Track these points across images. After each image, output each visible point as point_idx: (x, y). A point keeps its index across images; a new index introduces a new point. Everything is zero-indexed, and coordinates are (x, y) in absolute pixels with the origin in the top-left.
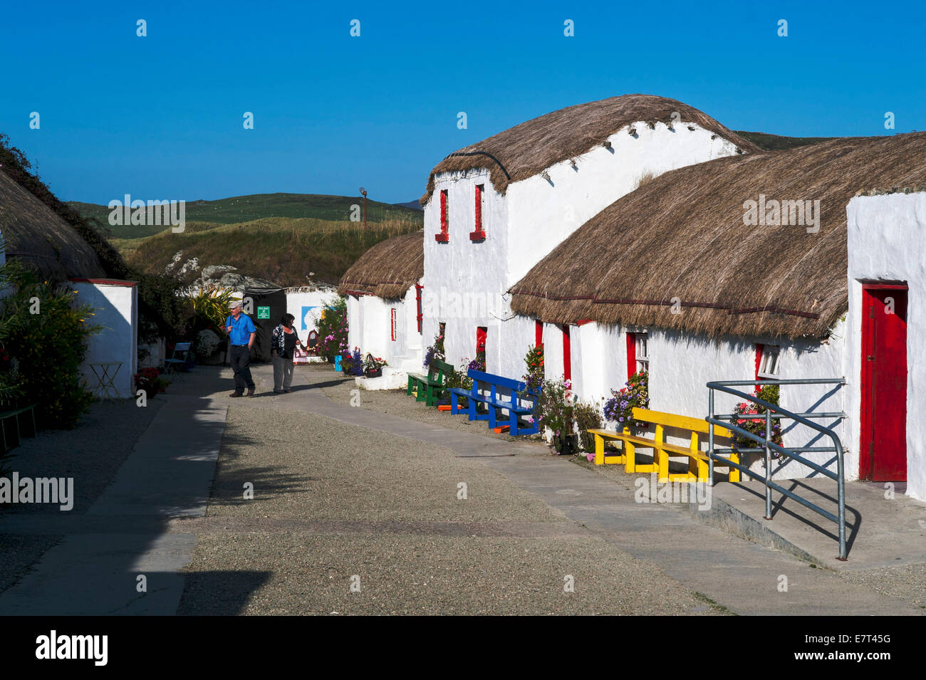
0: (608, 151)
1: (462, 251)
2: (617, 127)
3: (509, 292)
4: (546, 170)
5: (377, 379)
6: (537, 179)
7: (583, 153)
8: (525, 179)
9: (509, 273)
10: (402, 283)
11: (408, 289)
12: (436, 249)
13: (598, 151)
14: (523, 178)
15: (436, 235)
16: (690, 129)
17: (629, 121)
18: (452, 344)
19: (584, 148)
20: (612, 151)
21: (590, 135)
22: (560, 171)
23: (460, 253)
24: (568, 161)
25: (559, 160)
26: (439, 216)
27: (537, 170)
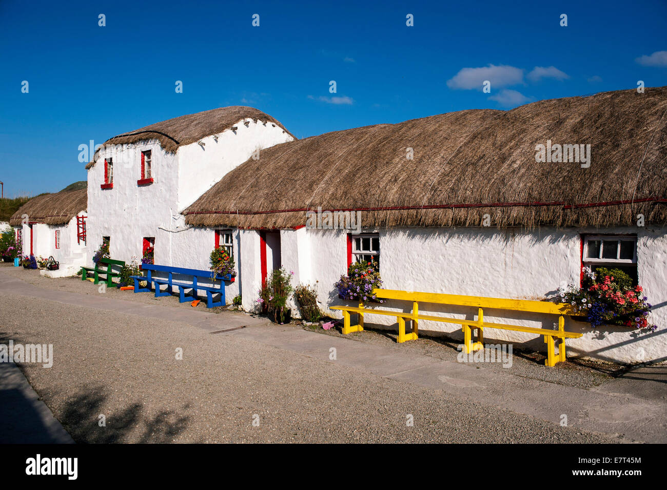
0: (233, 133)
1: (127, 193)
2: (238, 120)
3: (182, 214)
4: (200, 140)
5: (57, 271)
6: (195, 145)
7: (220, 132)
8: (188, 144)
9: (179, 202)
10: (67, 216)
11: (71, 219)
12: (100, 194)
13: (228, 132)
14: (187, 144)
15: (101, 185)
16: (273, 126)
17: (243, 117)
18: (117, 248)
19: (221, 129)
20: (236, 134)
21: (223, 122)
22: (208, 140)
23: (125, 194)
24: (212, 136)
25: (207, 135)
26: (103, 174)
27: (195, 140)
